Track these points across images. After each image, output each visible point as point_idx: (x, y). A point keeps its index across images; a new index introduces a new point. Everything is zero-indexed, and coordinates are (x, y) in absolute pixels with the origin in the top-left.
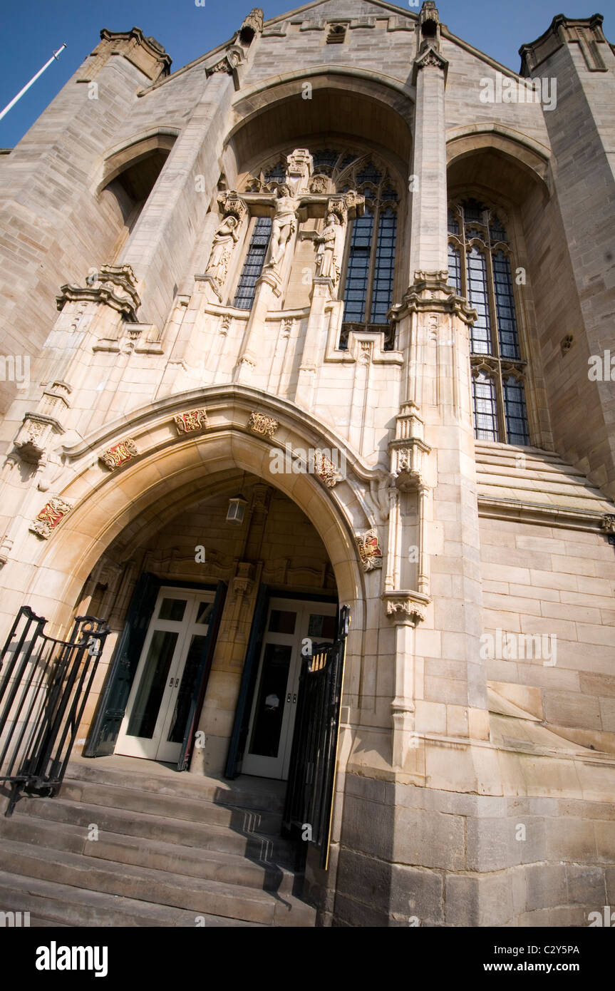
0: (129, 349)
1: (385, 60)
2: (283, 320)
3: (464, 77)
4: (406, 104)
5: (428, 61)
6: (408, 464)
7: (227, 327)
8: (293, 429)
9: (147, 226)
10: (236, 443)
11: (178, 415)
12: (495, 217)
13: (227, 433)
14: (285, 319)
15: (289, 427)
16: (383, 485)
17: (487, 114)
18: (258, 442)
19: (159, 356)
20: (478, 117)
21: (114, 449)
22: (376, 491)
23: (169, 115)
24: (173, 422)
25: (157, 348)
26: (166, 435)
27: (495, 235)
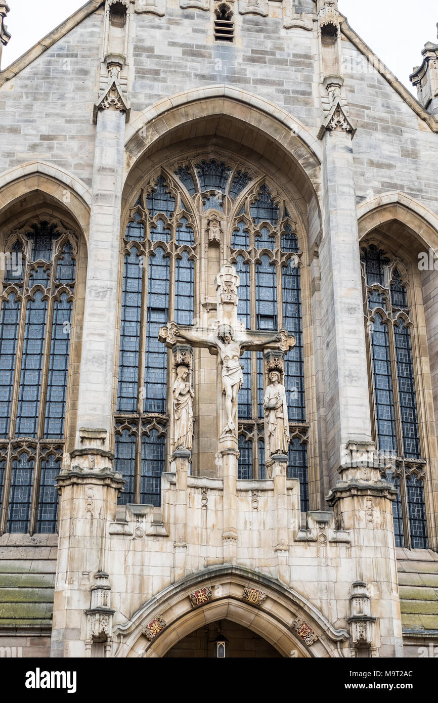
0: (139, 533)
1: (285, 87)
2: (250, 492)
3: (366, 112)
4: (311, 160)
5: (335, 121)
6: (364, 634)
7: (206, 499)
8: (278, 600)
9: (96, 364)
10: (232, 608)
11: (192, 592)
12: (396, 273)
13: (226, 601)
14: (252, 491)
15: (275, 598)
16: (347, 644)
17: (391, 178)
18: (250, 608)
19: (165, 539)
20: (383, 184)
21: (151, 625)
22: (341, 649)
23: (46, 143)
24: (188, 597)
25: (163, 531)
26: (185, 607)
27: (396, 296)
